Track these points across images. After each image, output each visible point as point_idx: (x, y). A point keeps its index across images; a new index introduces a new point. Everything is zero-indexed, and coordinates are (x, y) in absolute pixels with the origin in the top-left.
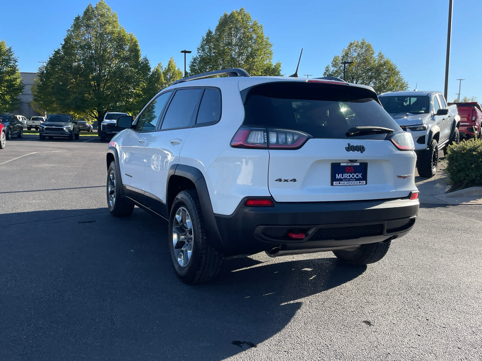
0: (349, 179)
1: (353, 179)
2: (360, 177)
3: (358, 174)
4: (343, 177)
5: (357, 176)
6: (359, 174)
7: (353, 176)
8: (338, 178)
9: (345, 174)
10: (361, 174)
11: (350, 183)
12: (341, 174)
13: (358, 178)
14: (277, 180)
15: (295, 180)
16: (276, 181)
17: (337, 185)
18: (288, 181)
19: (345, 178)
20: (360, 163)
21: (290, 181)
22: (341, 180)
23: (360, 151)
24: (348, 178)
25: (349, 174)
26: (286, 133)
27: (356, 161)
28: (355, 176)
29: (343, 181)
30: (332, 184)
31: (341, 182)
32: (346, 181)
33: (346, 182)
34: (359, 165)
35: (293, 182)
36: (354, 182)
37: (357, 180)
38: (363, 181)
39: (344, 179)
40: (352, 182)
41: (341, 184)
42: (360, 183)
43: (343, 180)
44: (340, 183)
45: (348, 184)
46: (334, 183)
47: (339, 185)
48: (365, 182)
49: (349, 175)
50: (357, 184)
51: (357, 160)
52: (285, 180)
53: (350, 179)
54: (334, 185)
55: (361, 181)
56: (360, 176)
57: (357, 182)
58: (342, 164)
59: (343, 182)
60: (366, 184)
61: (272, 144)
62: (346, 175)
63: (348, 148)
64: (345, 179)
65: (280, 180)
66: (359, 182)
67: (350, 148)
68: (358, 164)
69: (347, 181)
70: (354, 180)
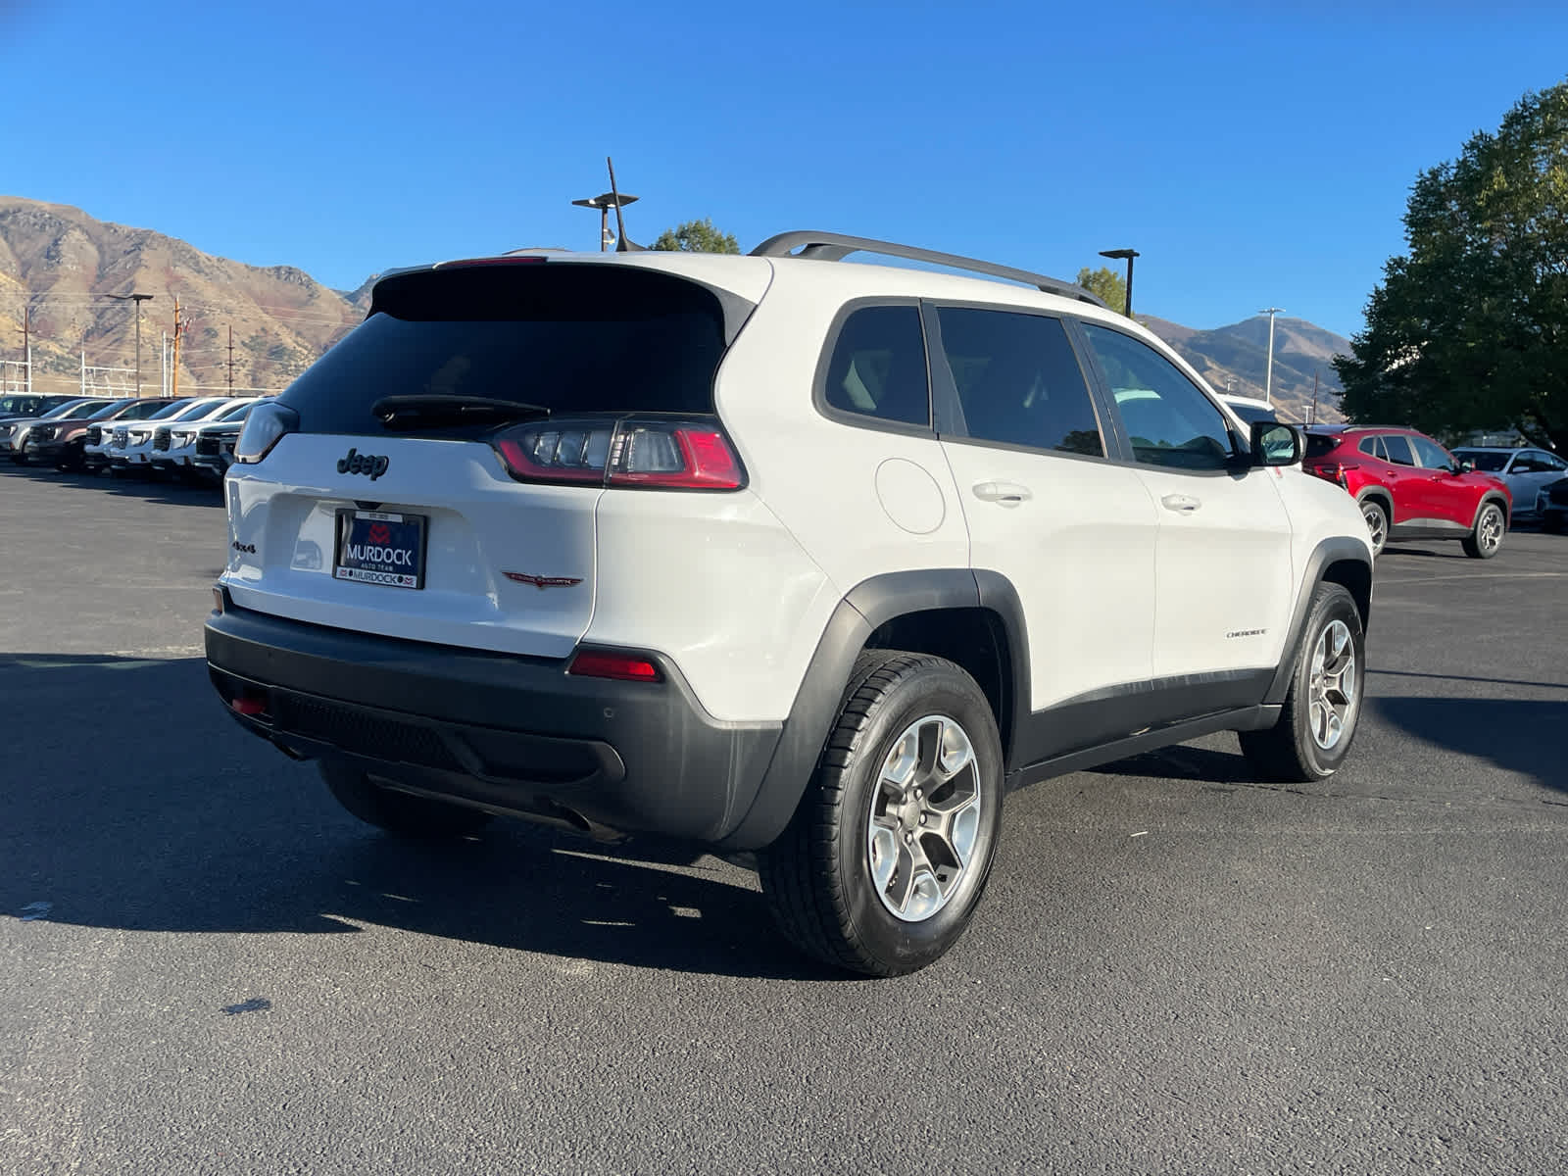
0: (376, 563)
1: (389, 565)
2: (405, 559)
3: (400, 551)
4: (362, 555)
5: (399, 557)
6: (404, 551)
7: (389, 555)
8: (351, 557)
9: (369, 548)
10: (410, 552)
11: (375, 578)
12: (360, 547)
13: (399, 563)
17: (344, 578)
19: (368, 559)
20: (405, 516)
22: (354, 563)
23: (370, 476)
24: (376, 560)
25: (376, 548)
28: (394, 556)
29: (361, 568)
30: (335, 574)
31: (355, 571)
32: (367, 569)
33: (365, 573)
34: (401, 521)
36: (384, 575)
37: (396, 569)
38: (409, 577)
39: (365, 561)
41: (354, 578)
42: (400, 580)
43: (362, 565)
44: (352, 574)
45: (369, 580)
46: (339, 570)
47: (348, 577)
48: (416, 579)
49: (378, 551)
50: (392, 583)
51: (381, 504)
53: (379, 563)
54: (338, 574)
55: (404, 577)
56: (406, 557)
57: (393, 576)
58: (358, 515)
59: (360, 572)
60: (421, 585)
62: (371, 551)
64: (367, 562)
66: (398, 575)
67: (353, 464)
68: (399, 519)
69: (370, 569)
70: (391, 569)
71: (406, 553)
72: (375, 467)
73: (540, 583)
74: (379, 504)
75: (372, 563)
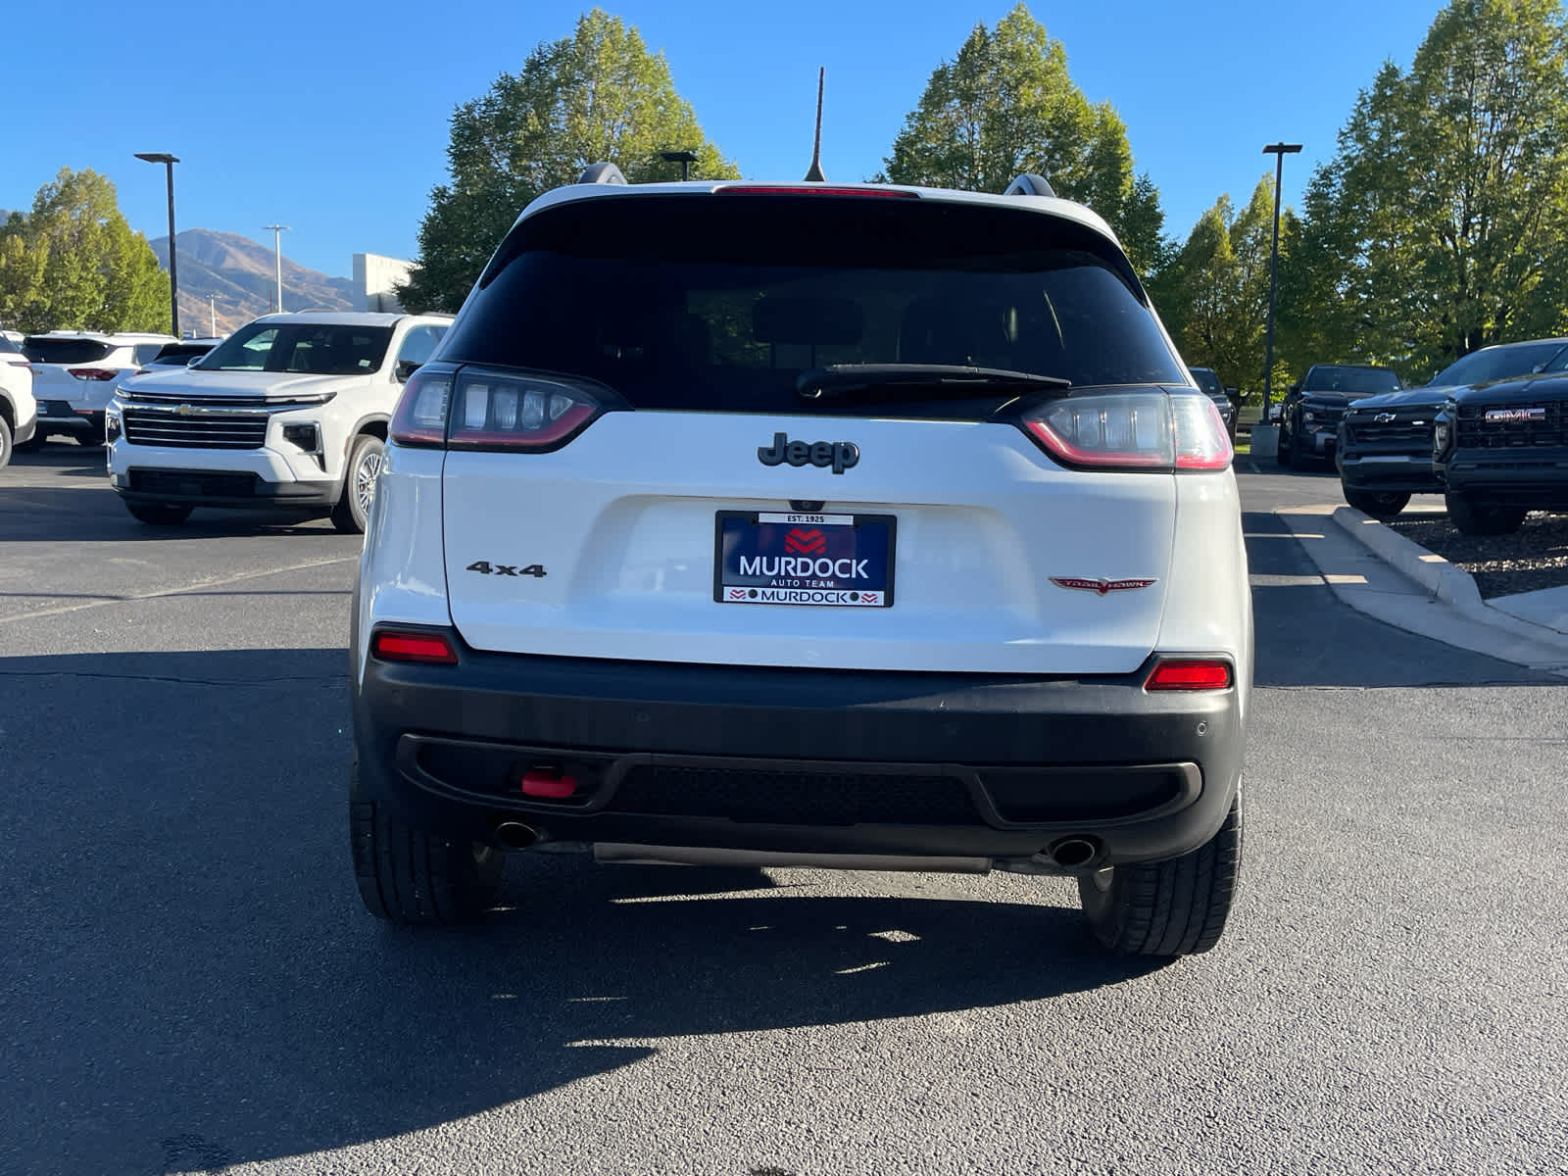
0: (799, 578)
1: (825, 579)
2: (857, 571)
3: (849, 561)
4: (771, 568)
6: (854, 561)
7: (824, 568)
8: (750, 572)
9: (784, 560)
10: (866, 561)
11: (805, 597)
12: (765, 559)
13: (848, 575)
14: (473, 568)
15: (538, 571)
16: (468, 569)
17: (741, 600)
18: (513, 571)
19: (783, 574)
20: (856, 517)
21: (521, 572)
22: (757, 581)
23: (830, 467)
24: (799, 574)
25: (800, 560)
26: (522, 391)
27: (816, 506)
28: (834, 568)
29: (774, 587)
30: (718, 597)
31: (759, 590)
32: (786, 587)
33: (782, 592)
34: (851, 523)
35: (533, 575)
36: (824, 592)
37: (842, 584)
38: (870, 593)
39: (778, 577)
40: (811, 592)
41: (759, 599)
42: (855, 597)
43: (774, 583)
44: (753, 594)
45: (793, 601)
46: (727, 591)
47: (749, 599)
48: (881, 595)
49: (803, 563)
50: (841, 602)
52: (504, 570)
53: (807, 578)
54: (727, 597)
55: (861, 593)
56: (858, 568)
57: (841, 593)
58: (763, 518)
59: (769, 591)
60: (889, 602)
61: (470, 432)
62: (788, 563)
63: (771, 452)
64: (782, 578)
65: (485, 568)
66: (849, 592)
67: (781, 453)
68: (849, 521)
69: (792, 587)
70: (830, 584)
71: (858, 565)
72: (839, 457)
73: (1103, 588)
74: (822, 503)
75: (793, 578)
